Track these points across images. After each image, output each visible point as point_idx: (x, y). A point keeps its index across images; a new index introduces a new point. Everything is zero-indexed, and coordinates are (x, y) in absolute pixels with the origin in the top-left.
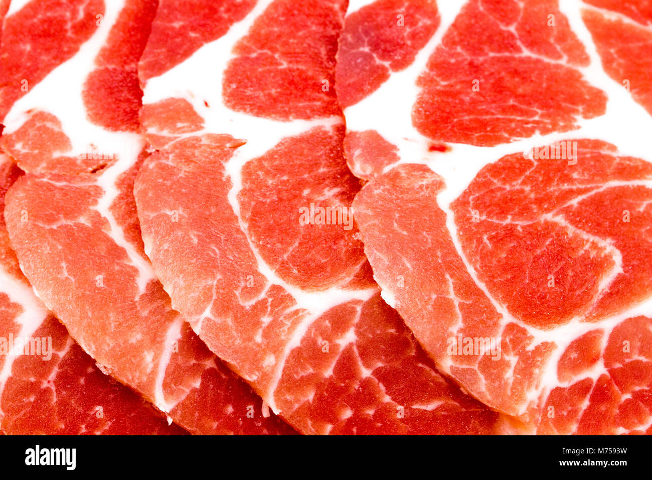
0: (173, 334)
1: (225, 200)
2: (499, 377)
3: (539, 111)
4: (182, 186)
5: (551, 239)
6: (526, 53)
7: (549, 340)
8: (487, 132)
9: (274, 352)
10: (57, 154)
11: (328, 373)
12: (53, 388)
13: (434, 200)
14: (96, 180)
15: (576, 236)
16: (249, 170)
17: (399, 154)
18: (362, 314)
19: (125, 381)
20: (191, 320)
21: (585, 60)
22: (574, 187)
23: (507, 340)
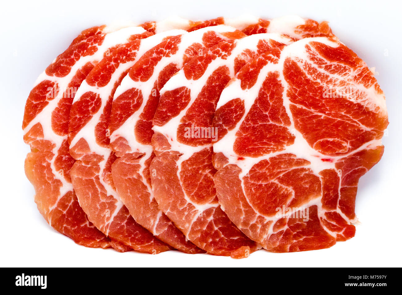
0: (159, 215)
1: (176, 174)
2: (255, 231)
3: (273, 144)
4: (163, 169)
5: (273, 189)
6: (271, 122)
7: (271, 220)
8: (256, 152)
9: (189, 223)
10: (127, 152)
11: (205, 228)
12: (125, 225)
13: (238, 177)
14: (139, 162)
15: (281, 187)
16: (184, 164)
17: (229, 161)
18: (215, 212)
19: (144, 227)
20: (164, 211)
21: (289, 123)
22: (281, 170)
23: (258, 220)
